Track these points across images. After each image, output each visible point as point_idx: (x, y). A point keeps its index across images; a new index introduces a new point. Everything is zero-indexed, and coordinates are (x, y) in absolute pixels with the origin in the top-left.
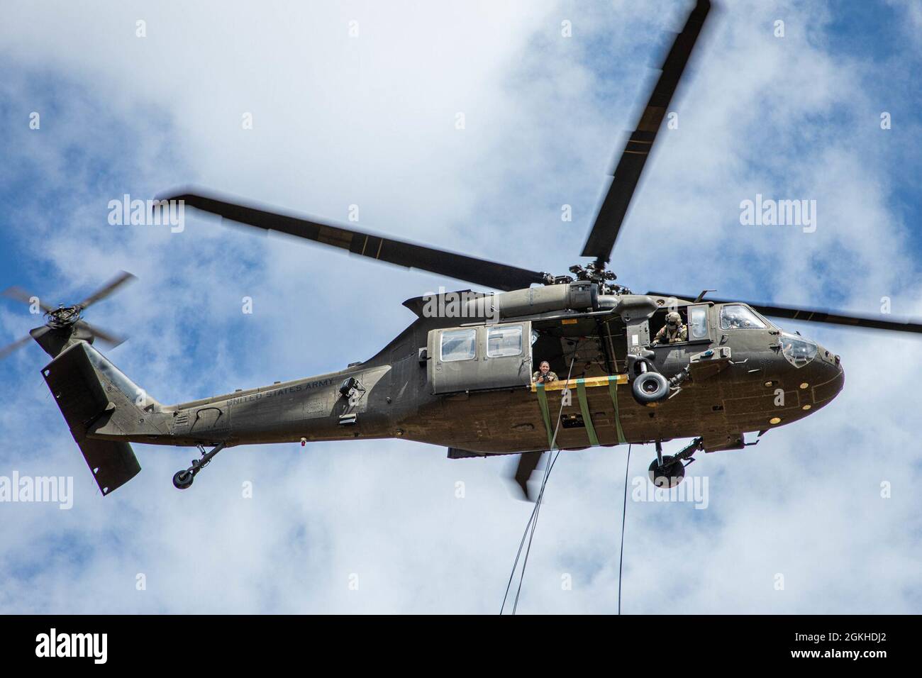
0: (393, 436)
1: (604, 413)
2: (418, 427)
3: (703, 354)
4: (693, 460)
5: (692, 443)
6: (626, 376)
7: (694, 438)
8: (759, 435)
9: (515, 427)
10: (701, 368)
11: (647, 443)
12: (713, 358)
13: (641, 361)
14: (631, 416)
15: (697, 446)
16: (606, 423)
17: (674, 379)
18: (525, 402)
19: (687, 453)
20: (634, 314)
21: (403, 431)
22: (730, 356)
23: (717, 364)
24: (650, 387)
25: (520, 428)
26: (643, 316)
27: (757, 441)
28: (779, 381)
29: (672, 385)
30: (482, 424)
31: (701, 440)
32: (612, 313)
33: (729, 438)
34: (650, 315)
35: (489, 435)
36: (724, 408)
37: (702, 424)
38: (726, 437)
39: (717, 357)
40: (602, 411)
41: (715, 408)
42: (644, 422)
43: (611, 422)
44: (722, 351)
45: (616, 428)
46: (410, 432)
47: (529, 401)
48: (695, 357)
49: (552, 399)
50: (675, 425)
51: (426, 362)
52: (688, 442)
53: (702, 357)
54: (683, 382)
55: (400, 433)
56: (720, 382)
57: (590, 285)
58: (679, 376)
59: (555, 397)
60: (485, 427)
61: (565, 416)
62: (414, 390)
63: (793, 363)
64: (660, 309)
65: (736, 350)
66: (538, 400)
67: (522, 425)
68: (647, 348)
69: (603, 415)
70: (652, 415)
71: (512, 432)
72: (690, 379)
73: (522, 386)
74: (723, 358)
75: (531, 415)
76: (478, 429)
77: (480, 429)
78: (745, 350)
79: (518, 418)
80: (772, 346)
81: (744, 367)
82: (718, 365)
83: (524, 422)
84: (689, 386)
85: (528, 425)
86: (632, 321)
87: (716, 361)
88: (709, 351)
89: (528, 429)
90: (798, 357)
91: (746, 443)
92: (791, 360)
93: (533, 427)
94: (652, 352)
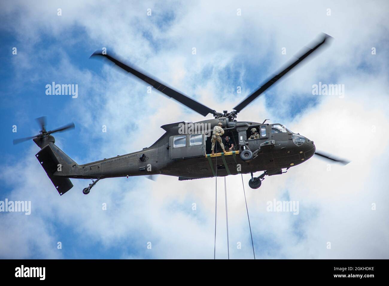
0: (159, 174)
1: (232, 164)
2: (168, 170)
3: (265, 143)
4: (264, 179)
5: (264, 173)
6: (239, 151)
7: (264, 171)
8: (287, 169)
9: (201, 169)
10: (264, 148)
11: (248, 173)
13: (243, 146)
15: (265, 174)
16: (233, 167)
17: (255, 152)
19: (262, 176)
20: (241, 129)
21: (162, 172)
22: (274, 143)
24: (247, 155)
25: (202, 170)
26: (244, 129)
27: (286, 171)
28: (292, 151)
29: (254, 154)
30: (189, 169)
31: (267, 171)
32: (233, 129)
33: (276, 170)
34: (247, 129)
35: (192, 172)
36: (274, 161)
37: (266, 166)
39: (270, 144)
41: (270, 161)
42: (246, 166)
43: (235, 167)
44: (271, 142)
46: (164, 172)
47: (205, 161)
48: (262, 144)
49: (213, 160)
50: (257, 167)
51: (169, 148)
52: (262, 172)
54: (258, 153)
56: (271, 152)
57: (226, 119)
58: (257, 151)
60: (191, 170)
61: (218, 165)
62: (165, 157)
63: (297, 145)
64: (249, 126)
65: (277, 141)
66: (208, 160)
70: (248, 164)
71: (200, 171)
72: (261, 152)
73: (202, 156)
74: (272, 144)
75: (206, 165)
77: (189, 171)
79: (202, 166)
80: (289, 139)
81: (279, 147)
82: (270, 147)
83: (204, 168)
84: (261, 154)
86: (240, 131)
87: (269, 145)
88: (267, 141)
89: (206, 170)
90: (299, 143)
91: (282, 172)
92: (296, 144)
93: (207, 169)
94: (247, 142)
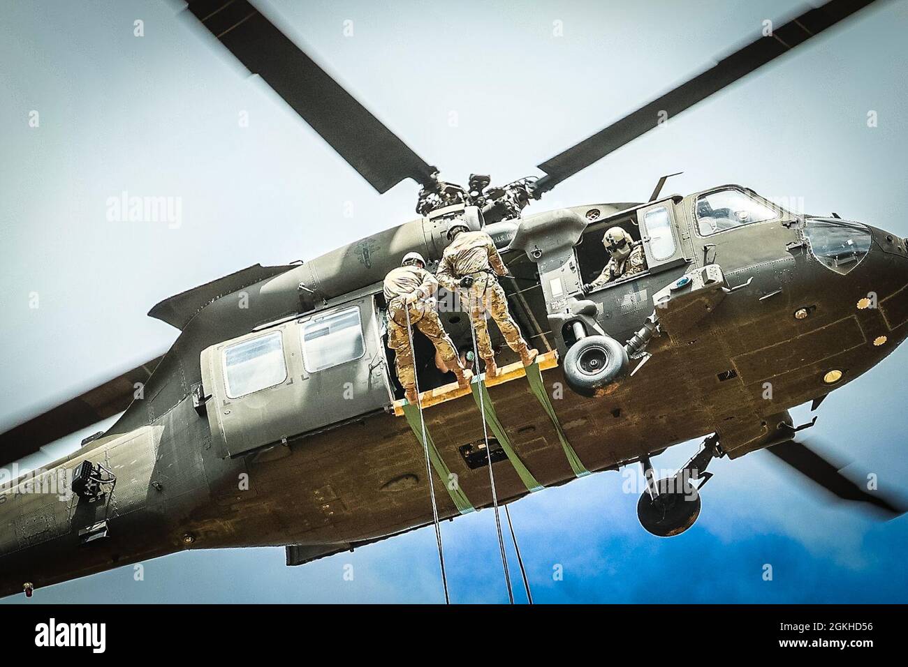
0: (181, 547)
1: (533, 427)
2: (219, 523)
3: (674, 285)
4: (708, 476)
5: (703, 447)
6: (554, 354)
7: (704, 438)
8: (814, 408)
9: (386, 485)
10: (676, 310)
11: (625, 463)
12: (693, 289)
13: (571, 322)
14: (581, 422)
15: (710, 451)
16: (540, 444)
17: (634, 339)
18: (390, 437)
19: (699, 464)
20: (546, 245)
21: (193, 535)
22: (720, 279)
23: (703, 299)
24: (593, 362)
25: (394, 485)
26: (561, 243)
27: (814, 420)
28: (816, 304)
29: (632, 351)
30: (326, 494)
31: (716, 438)
32: (511, 251)
33: (764, 424)
34: (575, 237)
35: (346, 509)
36: (738, 373)
37: (708, 409)
38: (759, 423)
39: (698, 285)
40: (527, 424)
41: (722, 377)
42: (607, 428)
43: (550, 442)
44: (704, 274)
45: (561, 448)
46: (206, 533)
47: (395, 434)
48: (662, 296)
49: (435, 421)
50: (663, 421)
51: (204, 406)
53: (673, 291)
54: (651, 341)
55: (189, 540)
56: (715, 329)
57: (463, 211)
58: (642, 333)
59: (439, 417)
60: (334, 497)
61: (468, 447)
62: (197, 459)
63: (835, 269)
64: (590, 225)
65: (731, 267)
66: (411, 429)
67: (396, 479)
68: (579, 297)
69: (531, 431)
70: (617, 413)
71: (384, 495)
72: (664, 334)
73: (377, 410)
74: (708, 286)
75: (407, 457)
76: (322, 504)
77: (326, 504)
78: (746, 264)
79: (385, 468)
80: (790, 246)
81: (750, 292)
82: (705, 300)
83: (398, 473)
84: (665, 347)
85: (407, 476)
86: (546, 255)
87: (700, 293)
88: (684, 277)
89: (409, 483)
90: (841, 257)
91: (795, 428)
92: (830, 264)
93: (417, 478)
94: (588, 302)
